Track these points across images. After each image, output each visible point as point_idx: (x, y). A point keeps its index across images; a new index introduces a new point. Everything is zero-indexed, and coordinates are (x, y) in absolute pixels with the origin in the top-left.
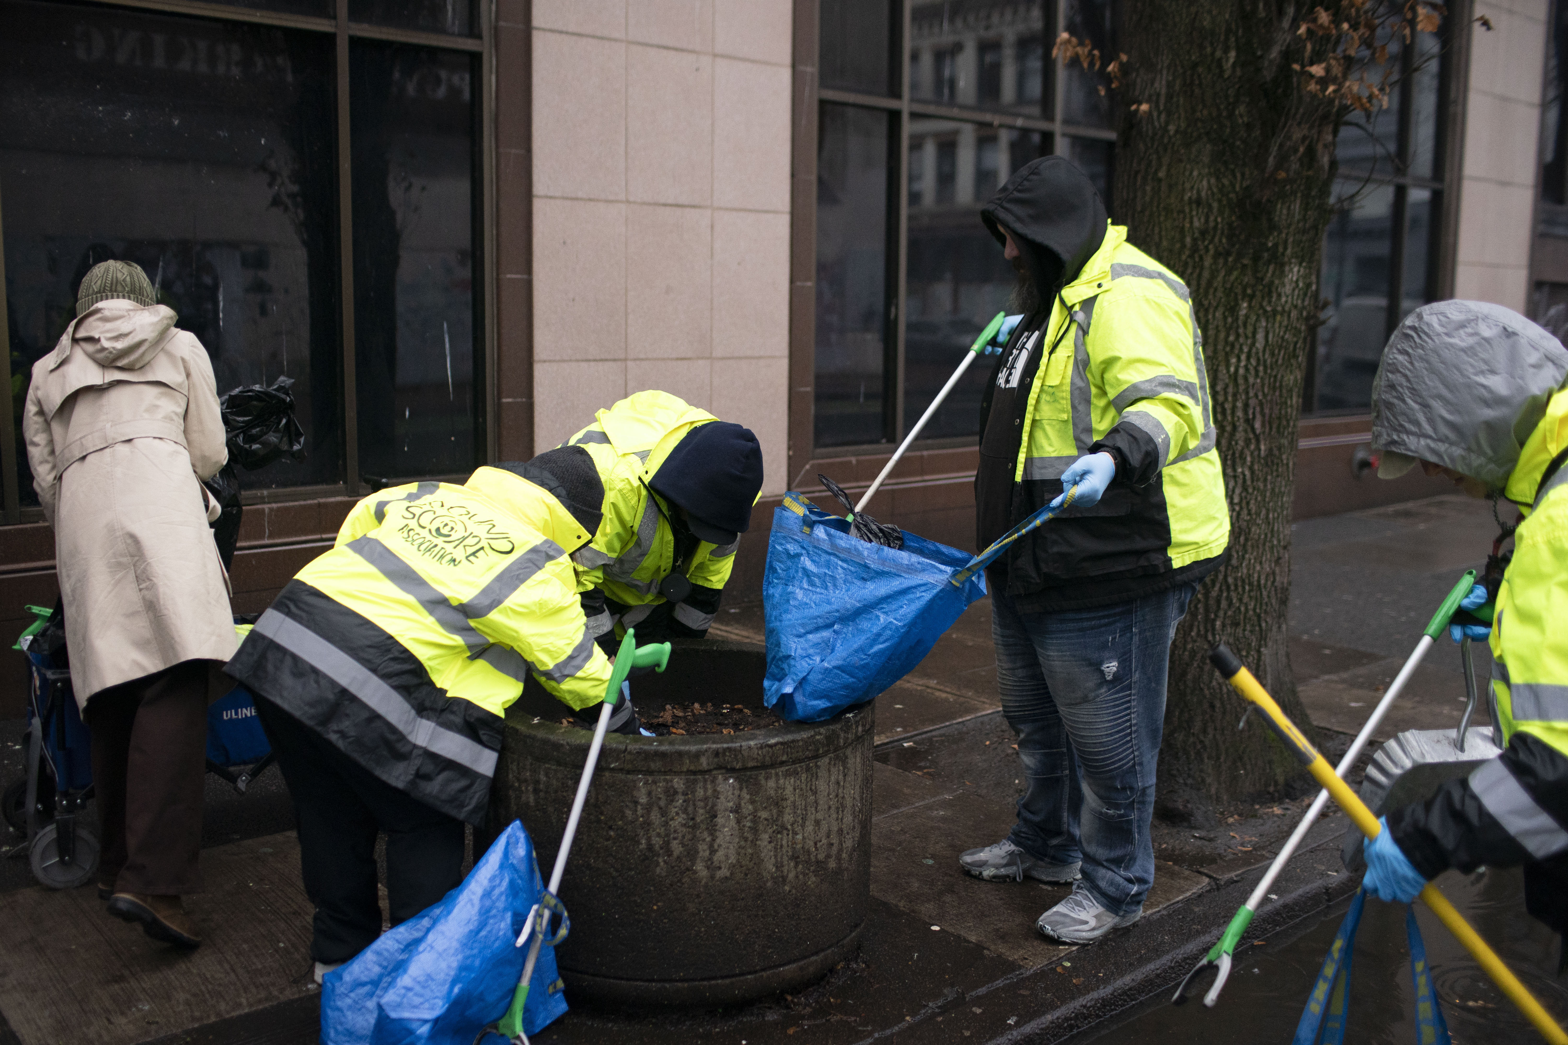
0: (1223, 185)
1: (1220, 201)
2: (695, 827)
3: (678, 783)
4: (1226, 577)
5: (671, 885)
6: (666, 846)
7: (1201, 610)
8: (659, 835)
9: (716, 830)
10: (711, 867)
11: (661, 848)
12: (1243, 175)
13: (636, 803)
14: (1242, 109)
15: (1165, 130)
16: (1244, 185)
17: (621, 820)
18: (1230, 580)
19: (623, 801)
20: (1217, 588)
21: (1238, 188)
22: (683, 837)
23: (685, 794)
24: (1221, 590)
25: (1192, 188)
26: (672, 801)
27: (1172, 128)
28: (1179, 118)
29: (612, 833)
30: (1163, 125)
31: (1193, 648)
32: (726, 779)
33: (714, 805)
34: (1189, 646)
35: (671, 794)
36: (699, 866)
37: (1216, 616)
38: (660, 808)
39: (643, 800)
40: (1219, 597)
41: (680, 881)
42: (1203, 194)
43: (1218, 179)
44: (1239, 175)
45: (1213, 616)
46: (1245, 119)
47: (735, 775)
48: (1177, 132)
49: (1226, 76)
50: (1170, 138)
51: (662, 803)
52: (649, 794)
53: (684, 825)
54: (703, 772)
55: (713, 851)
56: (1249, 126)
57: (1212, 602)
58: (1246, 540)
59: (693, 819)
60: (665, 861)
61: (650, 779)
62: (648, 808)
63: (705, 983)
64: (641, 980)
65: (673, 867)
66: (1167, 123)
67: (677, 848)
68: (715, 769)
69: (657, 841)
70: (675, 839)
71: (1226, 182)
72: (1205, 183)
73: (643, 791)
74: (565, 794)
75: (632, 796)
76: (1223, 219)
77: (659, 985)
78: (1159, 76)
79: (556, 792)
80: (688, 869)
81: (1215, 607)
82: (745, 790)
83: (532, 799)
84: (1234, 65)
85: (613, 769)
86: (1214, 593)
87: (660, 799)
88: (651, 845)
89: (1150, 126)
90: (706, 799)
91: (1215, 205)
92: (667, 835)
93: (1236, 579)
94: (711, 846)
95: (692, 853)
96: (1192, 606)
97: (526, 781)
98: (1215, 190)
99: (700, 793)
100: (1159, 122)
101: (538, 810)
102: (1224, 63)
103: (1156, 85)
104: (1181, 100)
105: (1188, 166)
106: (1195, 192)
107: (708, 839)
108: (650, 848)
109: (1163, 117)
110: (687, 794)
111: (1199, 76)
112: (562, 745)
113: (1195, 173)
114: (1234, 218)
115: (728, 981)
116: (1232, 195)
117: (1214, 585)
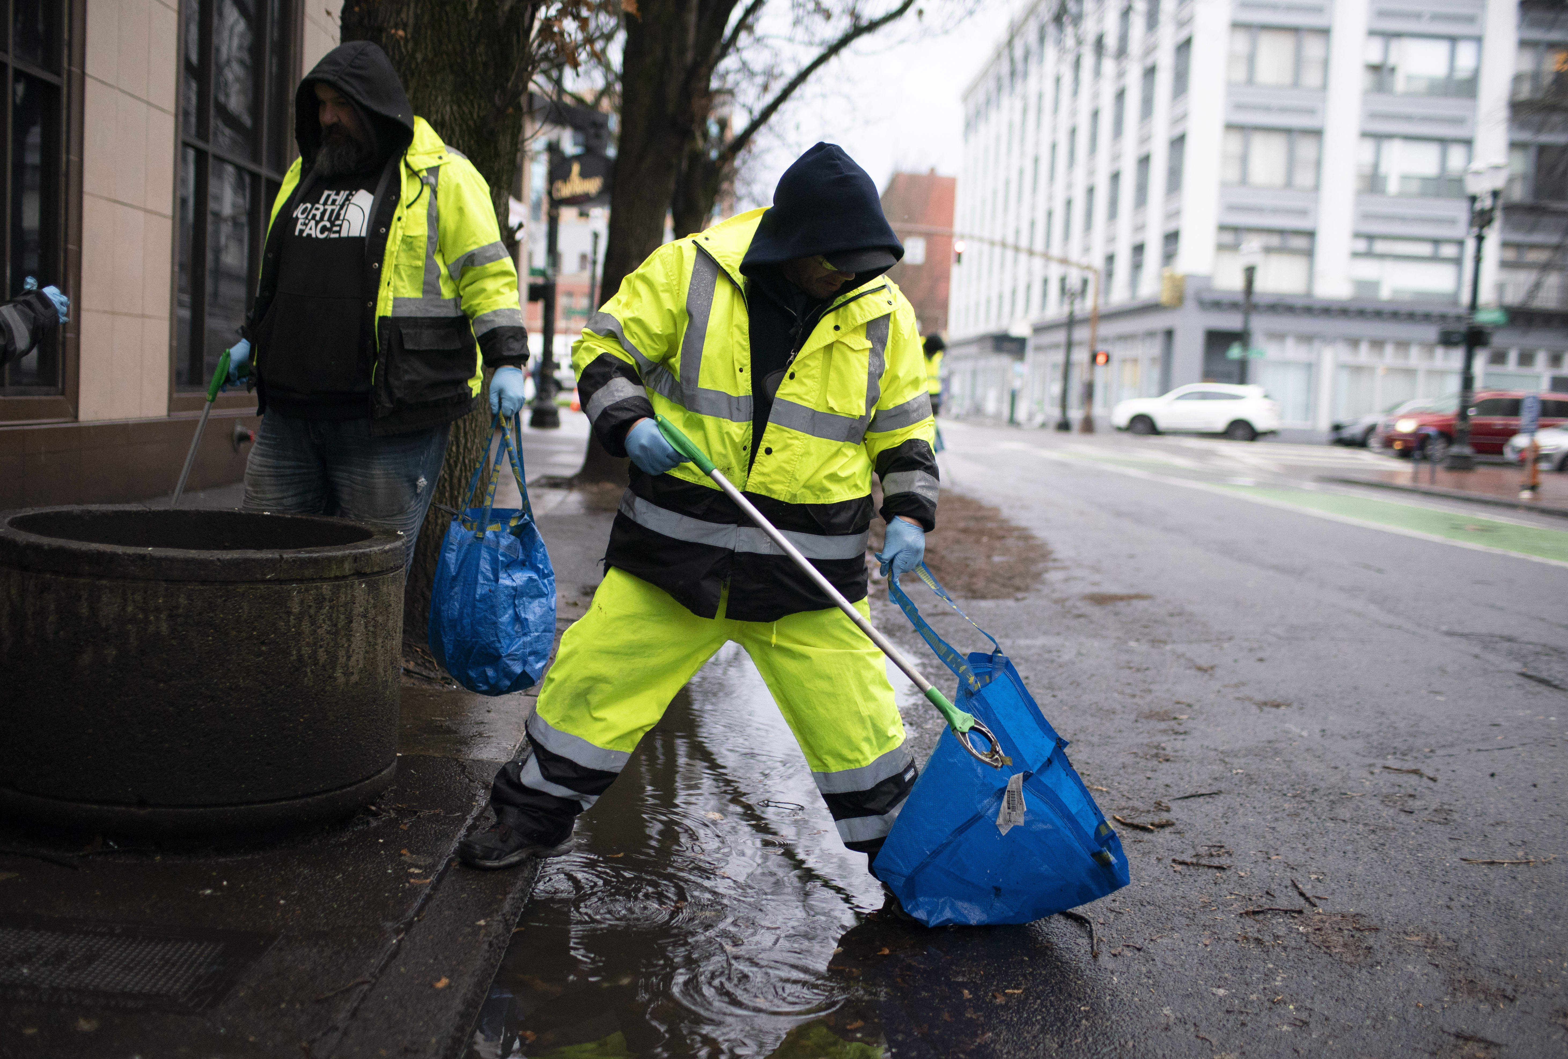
0: (464, 113)
1: (461, 126)
2: (336, 633)
3: (326, 588)
4: (464, 458)
5: (316, 695)
6: (314, 656)
7: (448, 488)
8: (308, 645)
9: (351, 635)
10: (347, 674)
11: (310, 658)
12: (479, 106)
13: (289, 613)
14: (481, 49)
15: (413, 57)
16: (481, 114)
17: (273, 633)
18: (467, 461)
19: (276, 614)
20: (458, 469)
21: (475, 116)
22: (328, 644)
23: (331, 600)
24: (461, 470)
25: (437, 112)
26: (320, 609)
27: (419, 56)
28: (426, 48)
29: (264, 648)
30: (410, 51)
31: (443, 522)
32: (360, 584)
33: (352, 610)
34: (440, 521)
35: (320, 601)
36: (338, 674)
37: (459, 493)
38: (310, 617)
39: (296, 609)
40: (461, 475)
41: (323, 690)
42: (447, 118)
43: (459, 106)
44: (476, 106)
45: (456, 493)
46: (484, 58)
47: (366, 579)
48: (424, 60)
49: (470, 18)
50: (417, 64)
51: (312, 611)
52: (302, 602)
53: (328, 632)
54: (344, 577)
55: (349, 657)
56: (485, 65)
57: (455, 481)
58: (476, 426)
59: (336, 625)
60: (312, 671)
61: (303, 587)
62: (300, 618)
63: (338, 792)
64: (285, 799)
65: (318, 676)
66: (414, 51)
67: (322, 656)
68: (353, 575)
69: (306, 651)
70: (321, 647)
71: (466, 110)
72: (448, 109)
73: (297, 600)
74: (211, 615)
75: (286, 607)
76: (463, 142)
77: (302, 801)
78: (405, 9)
79: (200, 614)
80: (330, 677)
81: (457, 485)
82: (371, 596)
83: (164, 628)
84: (477, 10)
85: (270, 580)
86: (457, 473)
87: (310, 607)
88: (301, 656)
89: (396, 52)
90: (346, 604)
91: (457, 129)
92: (315, 644)
93: (470, 461)
94: (348, 651)
95: (333, 660)
96: (440, 485)
97: (157, 609)
98: (457, 116)
99: (343, 599)
100: (406, 49)
101: (173, 638)
102: (468, 6)
103: (403, 15)
104: (429, 32)
105: (433, 92)
106: (439, 115)
107: (346, 645)
108: (300, 658)
109: (410, 46)
110: (333, 600)
111: (447, 14)
112: (212, 561)
113: (440, 99)
114: (472, 142)
115: (353, 788)
116: (471, 123)
117: (456, 466)
